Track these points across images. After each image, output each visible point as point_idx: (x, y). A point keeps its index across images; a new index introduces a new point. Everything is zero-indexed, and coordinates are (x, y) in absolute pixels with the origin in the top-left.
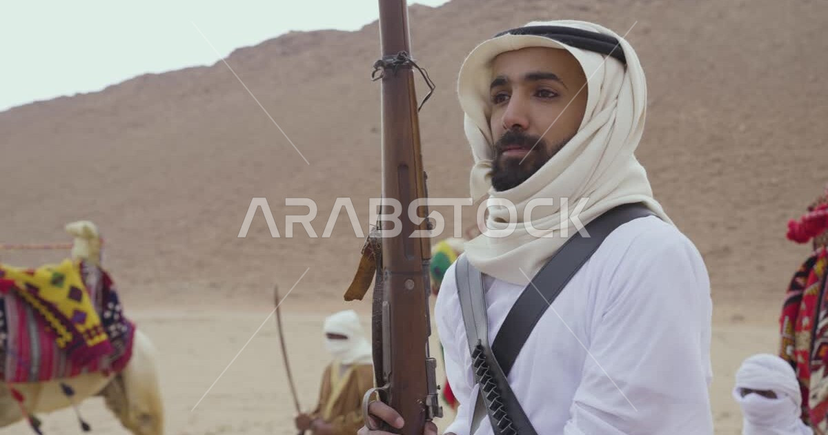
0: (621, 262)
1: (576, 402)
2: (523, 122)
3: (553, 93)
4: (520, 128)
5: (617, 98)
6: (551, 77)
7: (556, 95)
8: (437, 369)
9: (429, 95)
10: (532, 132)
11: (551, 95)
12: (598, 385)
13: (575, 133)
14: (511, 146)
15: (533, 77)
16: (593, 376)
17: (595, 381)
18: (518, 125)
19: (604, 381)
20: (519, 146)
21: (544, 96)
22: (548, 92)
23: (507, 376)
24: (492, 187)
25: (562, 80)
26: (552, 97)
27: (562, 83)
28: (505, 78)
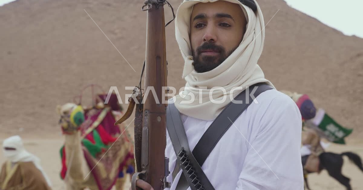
0: (265, 112)
1: (241, 179)
2: (214, 38)
3: (228, 25)
4: (213, 41)
5: (254, 29)
6: (229, 16)
7: (230, 26)
8: (169, 163)
9: (173, 20)
10: (218, 44)
11: (228, 26)
12: (253, 170)
13: (238, 46)
14: (208, 50)
15: (220, 16)
16: (249, 166)
17: (251, 168)
18: (212, 40)
19: (256, 168)
20: (212, 50)
21: (223, 26)
22: (227, 24)
23: (201, 166)
24: (194, 70)
25: (233, 19)
26: (228, 27)
27: (233, 20)
28: (204, 15)
